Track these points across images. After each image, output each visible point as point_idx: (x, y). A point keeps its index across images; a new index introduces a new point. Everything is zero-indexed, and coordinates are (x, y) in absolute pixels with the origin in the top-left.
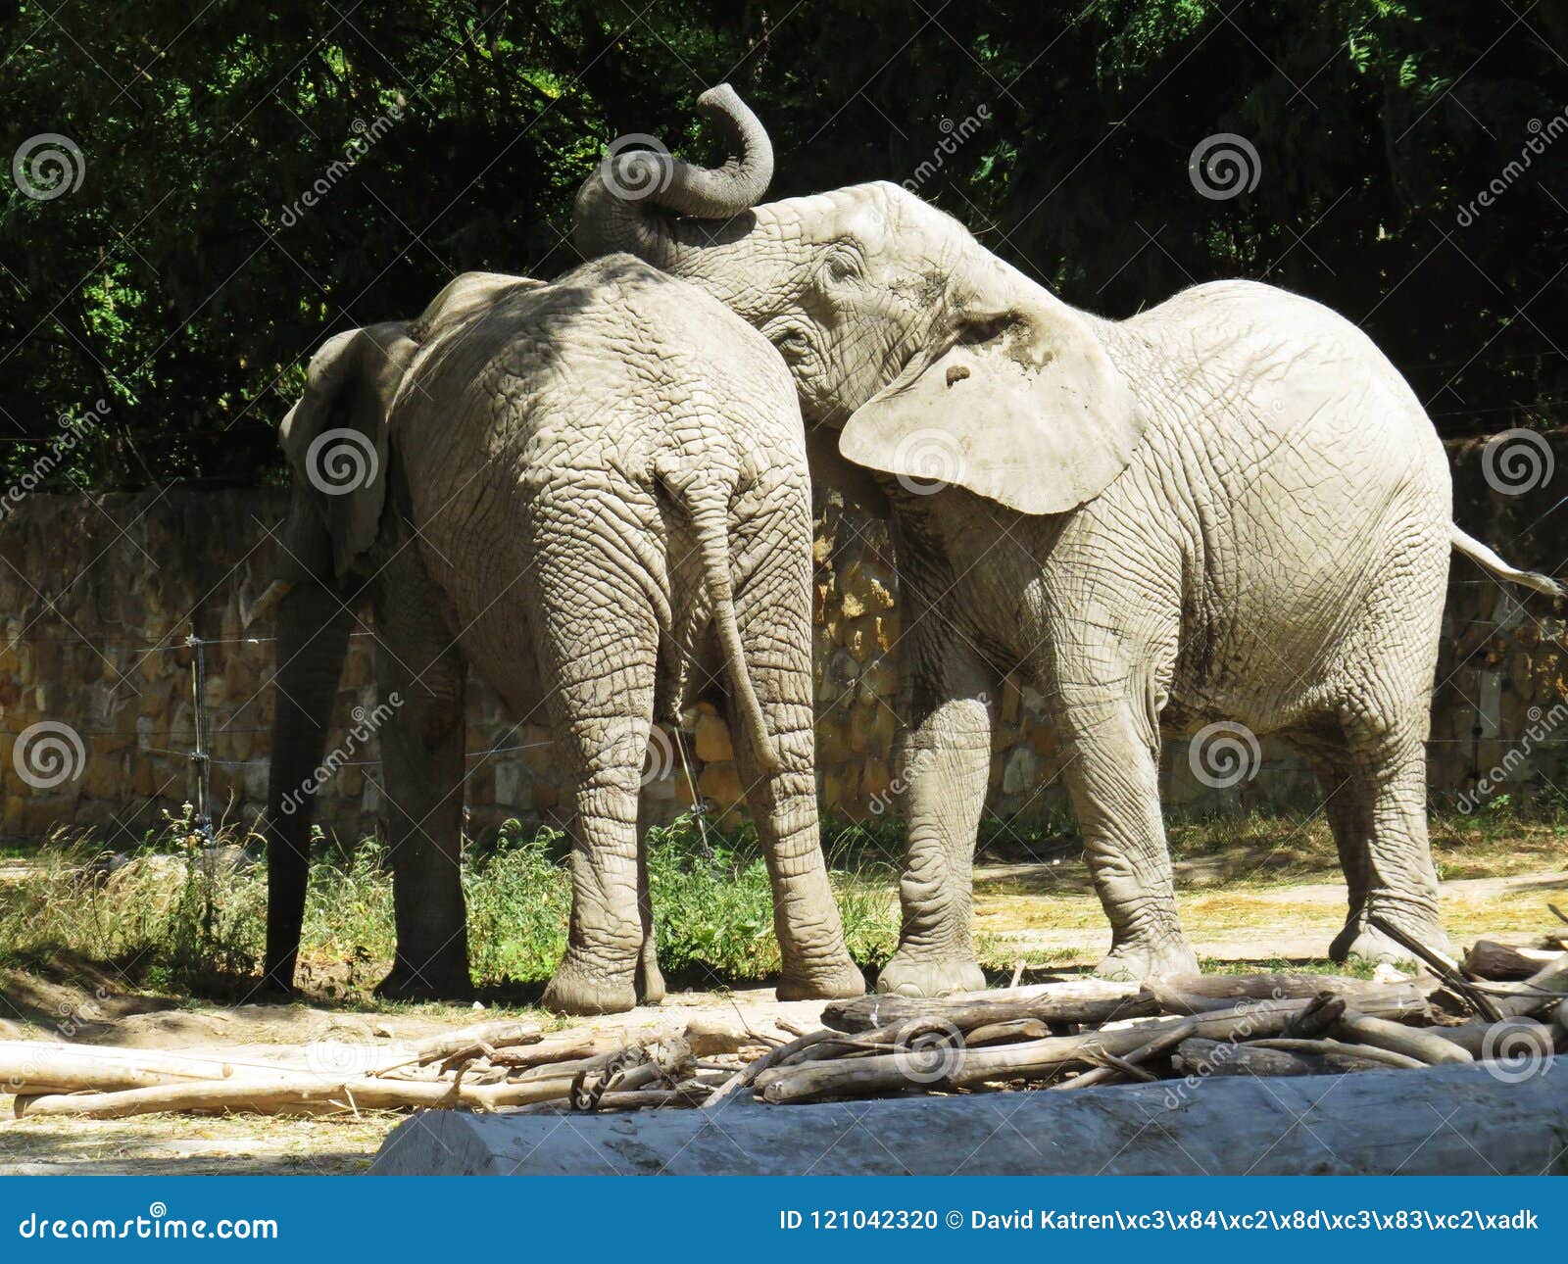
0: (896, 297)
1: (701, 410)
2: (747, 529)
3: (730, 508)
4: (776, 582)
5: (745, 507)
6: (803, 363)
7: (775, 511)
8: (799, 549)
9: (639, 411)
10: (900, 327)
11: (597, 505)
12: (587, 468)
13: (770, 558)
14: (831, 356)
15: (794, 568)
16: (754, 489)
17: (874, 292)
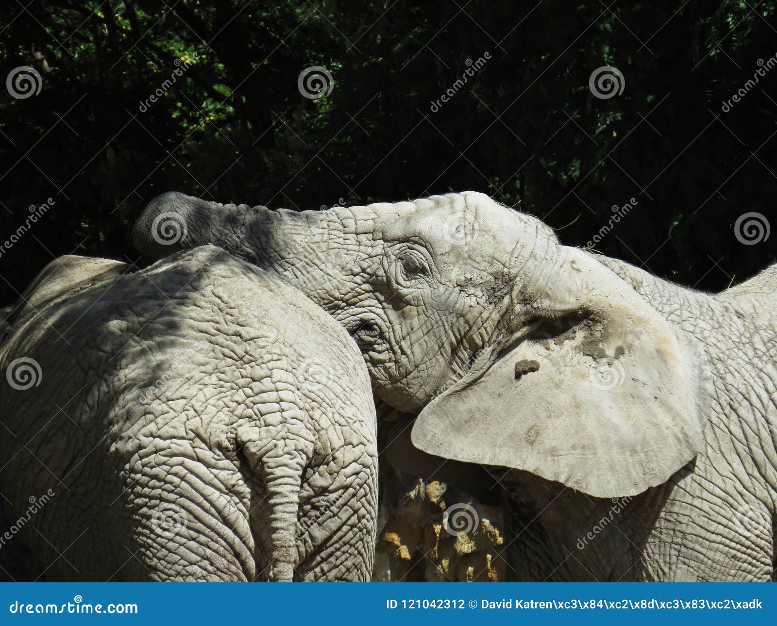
0: (463, 294)
1: (280, 385)
2: (322, 501)
3: (304, 478)
4: (343, 557)
5: (319, 480)
6: (374, 350)
7: (346, 488)
8: (365, 527)
9: (222, 386)
10: (467, 322)
11: (183, 471)
12: (172, 437)
13: (340, 534)
14: (401, 348)
15: (360, 545)
16: (327, 464)
17: (442, 289)
